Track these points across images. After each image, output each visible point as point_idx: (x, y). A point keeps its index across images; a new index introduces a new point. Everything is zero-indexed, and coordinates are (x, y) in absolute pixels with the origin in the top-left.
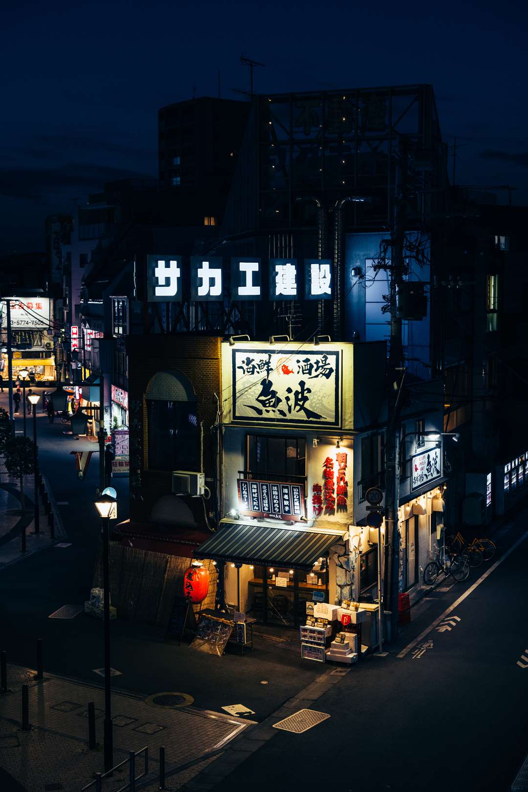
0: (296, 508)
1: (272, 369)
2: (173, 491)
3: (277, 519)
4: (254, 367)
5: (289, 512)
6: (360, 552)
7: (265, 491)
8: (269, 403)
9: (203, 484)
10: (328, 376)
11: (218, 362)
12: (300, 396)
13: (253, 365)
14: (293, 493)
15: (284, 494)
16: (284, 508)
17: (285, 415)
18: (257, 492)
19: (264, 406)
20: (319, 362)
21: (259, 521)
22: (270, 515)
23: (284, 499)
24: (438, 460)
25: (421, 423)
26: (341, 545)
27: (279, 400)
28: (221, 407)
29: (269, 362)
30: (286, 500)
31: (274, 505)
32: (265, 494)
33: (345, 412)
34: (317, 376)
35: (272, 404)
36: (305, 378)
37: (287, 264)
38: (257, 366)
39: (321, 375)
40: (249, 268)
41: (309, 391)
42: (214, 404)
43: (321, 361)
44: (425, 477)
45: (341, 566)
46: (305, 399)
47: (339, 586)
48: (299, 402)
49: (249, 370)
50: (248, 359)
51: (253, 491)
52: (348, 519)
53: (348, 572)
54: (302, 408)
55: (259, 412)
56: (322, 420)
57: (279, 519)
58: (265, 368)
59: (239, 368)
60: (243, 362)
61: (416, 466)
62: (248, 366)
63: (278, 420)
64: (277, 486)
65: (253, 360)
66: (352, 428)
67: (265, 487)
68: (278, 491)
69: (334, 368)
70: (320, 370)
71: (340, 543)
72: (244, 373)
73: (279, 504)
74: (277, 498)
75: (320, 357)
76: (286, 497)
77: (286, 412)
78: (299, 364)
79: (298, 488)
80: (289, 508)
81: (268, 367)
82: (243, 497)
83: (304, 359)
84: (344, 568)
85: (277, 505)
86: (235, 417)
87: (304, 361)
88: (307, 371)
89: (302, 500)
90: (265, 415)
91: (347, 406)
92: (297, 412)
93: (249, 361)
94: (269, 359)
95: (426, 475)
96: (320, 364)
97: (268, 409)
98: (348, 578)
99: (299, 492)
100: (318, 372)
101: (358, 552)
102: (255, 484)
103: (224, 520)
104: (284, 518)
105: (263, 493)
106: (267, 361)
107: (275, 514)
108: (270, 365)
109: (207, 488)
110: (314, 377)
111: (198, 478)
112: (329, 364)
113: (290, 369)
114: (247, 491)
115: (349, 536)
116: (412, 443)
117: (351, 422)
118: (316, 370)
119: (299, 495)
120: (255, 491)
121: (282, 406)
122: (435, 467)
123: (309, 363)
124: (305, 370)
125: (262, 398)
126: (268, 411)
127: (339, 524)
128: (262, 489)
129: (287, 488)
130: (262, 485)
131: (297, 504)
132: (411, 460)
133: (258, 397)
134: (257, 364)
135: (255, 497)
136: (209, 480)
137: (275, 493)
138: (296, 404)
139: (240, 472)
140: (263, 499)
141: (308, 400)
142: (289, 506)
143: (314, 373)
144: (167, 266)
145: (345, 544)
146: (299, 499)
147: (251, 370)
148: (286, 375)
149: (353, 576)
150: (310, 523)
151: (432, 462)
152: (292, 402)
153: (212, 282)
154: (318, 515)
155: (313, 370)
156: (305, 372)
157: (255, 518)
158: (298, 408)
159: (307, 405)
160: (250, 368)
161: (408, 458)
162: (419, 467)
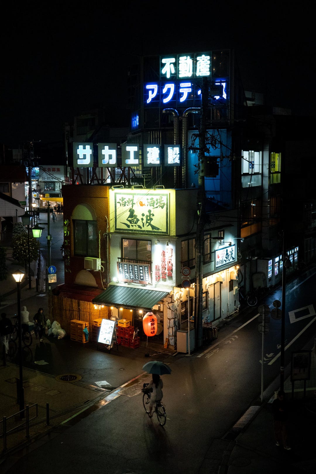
0: (146, 277)
1: (134, 204)
2: (85, 268)
3: (137, 283)
4: (125, 203)
5: (143, 279)
6: (181, 301)
7: (131, 268)
8: (133, 221)
9: (100, 264)
10: (162, 207)
11: (108, 199)
12: (148, 218)
13: (125, 201)
14: (145, 270)
15: (140, 270)
16: (140, 277)
17: (141, 228)
18: (127, 269)
19: (131, 223)
20: (158, 200)
21: (128, 284)
22: (134, 281)
23: (140, 273)
24: (234, 252)
25: (222, 232)
26: (169, 297)
27: (138, 220)
28: (109, 224)
29: (133, 200)
30: (141, 273)
31: (135, 276)
32: (131, 270)
33: (171, 226)
34: (157, 207)
35: (135, 222)
36: (151, 208)
37: (154, 147)
38: (127, 202)
39: (159, 207)
40: (132, 149)
41: (153, 215)
42: (106, 222)
43: (159, 199)
44: (224, 261)
45: (170, 308)
46: (151, 219)
47: (169, 319)
48: (148, 221)
49: (123, 204)
50: (122, 198)
51: (125, 268)
52: (173, 283)
53: (173, 312)
54: (150, 224)
55: (128, 226)
56: (160, 231)
57: (138, 283)
58: (131, 203)
59: (118, 203)
60: (120, 200)
61: (218, 255)
62: (122, 201)
63: (138, 231)
64: (137, 266)
65: (125, 199)
66: (175, 235)
67: (131, 266)
68: (137, 268)
69: (166, 203)
70: (158, 204)
71: (169, 296)
72: (120, 206)
73: (138, 275)
74: (137, 272)
75: (158, 197)
76: (141, 271)
77: (142, 226)
78: (148, 201)
79: (147, 267)
80: (143, 277)
81: (132, 202)
82: (120, 271)
83: (151, 198)
84: (171, 310)
85: (137, 276)
86: (116, 229)
87: (151, 199)
88: (152, 205)
89: (149, 274)
90: (131, 228)
91: (172, 223)
92: (147, 226)
93: (123, 199)
94: (133, 198)
95: (225, 260)
96: (159, 201)
97: (133, 224)
98: (173, 315)
99: (148, 269)
100: (158, 205)
101: (179, 301)
102: (126, 264)
103: (111, 284)
104: (140, 283)
105: (130, 269)
106: (132, 199)
107: (136, 281)
108: (133, 201)
109: (102, 266)
110: (155, 208)
111: (97, 261)
112: (163, 201)
113: (143, 203)
114: (122, 268)
115: (174, 292)
116: (215, 243)
117: (174, 232)
118: (157, 204)
119: (148, 271)
120: (126, 268)
121: (140, 223)
122: (231, 256)
123: (153, 200)
124: (151, 204)
125: (130, 219)
126: (132, 226)
127: (168, 286)
128: (130, 267)
129: (142, 266)
130: (129, 265)
131: (147, 275)
132: (215, 252)
133: (128, 218)
134: (127, 201)
135: (126, 272)
136: (103, 262)
137: (136, 269)
138: (147, 222)
139: (118, 258)
140: (130, 272)
141: (153, 220)
142: (143, 276)
143: (155, 206)
144: (84, 148)
145: (172, 296)
146: (148, 272)
147: (124, 204)
148: (141, 207)
149: (176, 314)
150: (154, 285)
151: (229, 253)
152: (145, 221)
153: (110, 157)
154: (158, 281)
155: (155, 204)
156: (151, 205)
157: (126, 282)
158: (148, 224)
159: (152, 223)
160: (123, 203)
161: (213, 251)
162: (220, 256)
